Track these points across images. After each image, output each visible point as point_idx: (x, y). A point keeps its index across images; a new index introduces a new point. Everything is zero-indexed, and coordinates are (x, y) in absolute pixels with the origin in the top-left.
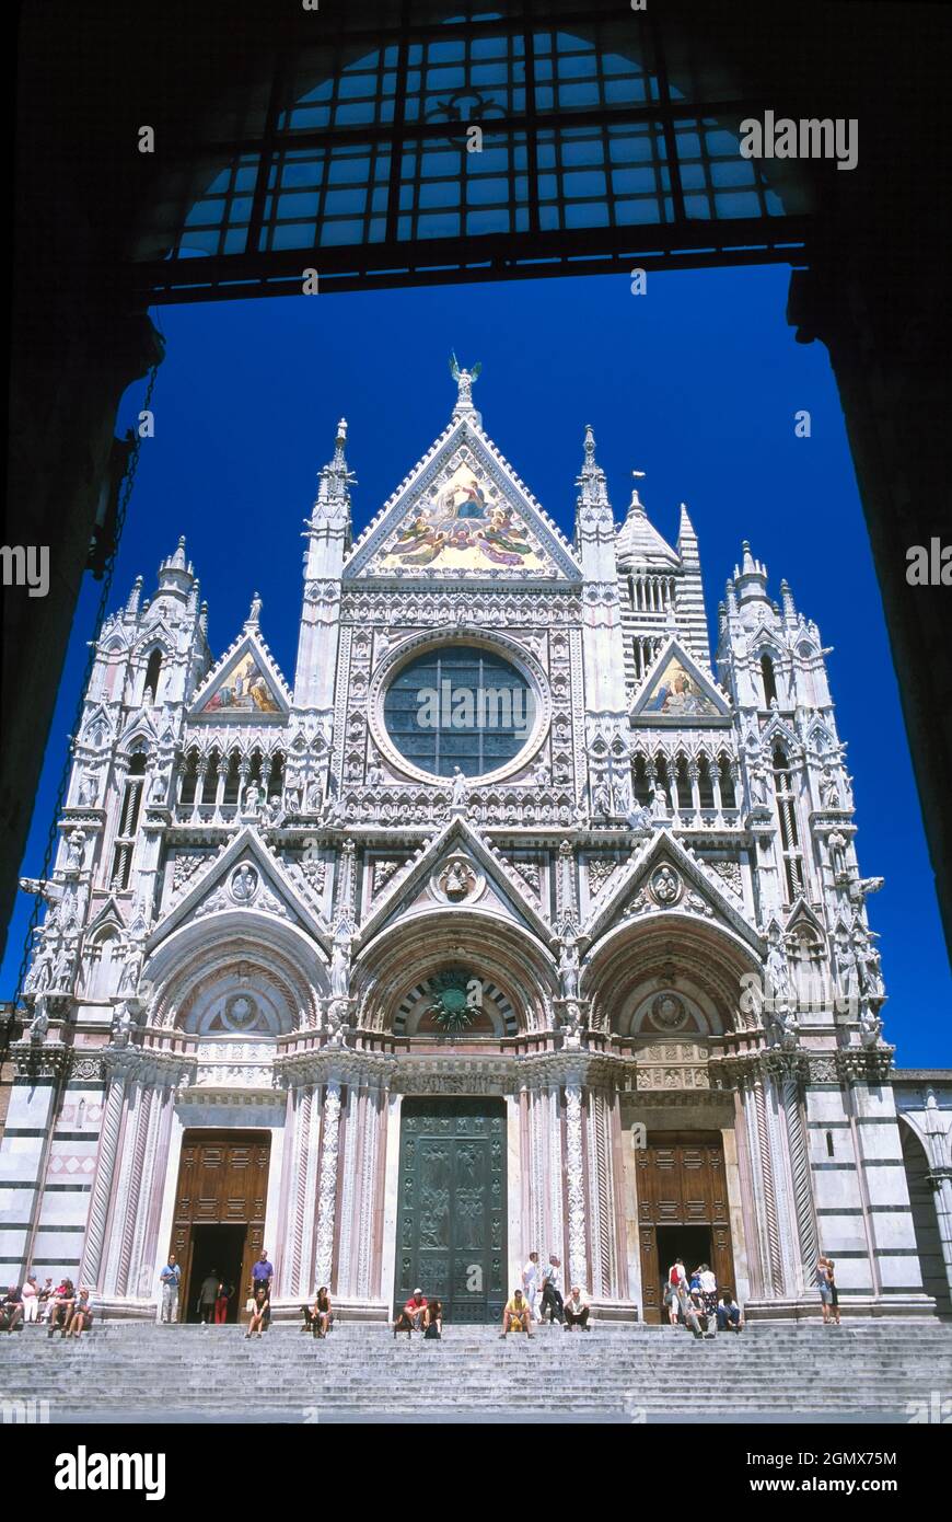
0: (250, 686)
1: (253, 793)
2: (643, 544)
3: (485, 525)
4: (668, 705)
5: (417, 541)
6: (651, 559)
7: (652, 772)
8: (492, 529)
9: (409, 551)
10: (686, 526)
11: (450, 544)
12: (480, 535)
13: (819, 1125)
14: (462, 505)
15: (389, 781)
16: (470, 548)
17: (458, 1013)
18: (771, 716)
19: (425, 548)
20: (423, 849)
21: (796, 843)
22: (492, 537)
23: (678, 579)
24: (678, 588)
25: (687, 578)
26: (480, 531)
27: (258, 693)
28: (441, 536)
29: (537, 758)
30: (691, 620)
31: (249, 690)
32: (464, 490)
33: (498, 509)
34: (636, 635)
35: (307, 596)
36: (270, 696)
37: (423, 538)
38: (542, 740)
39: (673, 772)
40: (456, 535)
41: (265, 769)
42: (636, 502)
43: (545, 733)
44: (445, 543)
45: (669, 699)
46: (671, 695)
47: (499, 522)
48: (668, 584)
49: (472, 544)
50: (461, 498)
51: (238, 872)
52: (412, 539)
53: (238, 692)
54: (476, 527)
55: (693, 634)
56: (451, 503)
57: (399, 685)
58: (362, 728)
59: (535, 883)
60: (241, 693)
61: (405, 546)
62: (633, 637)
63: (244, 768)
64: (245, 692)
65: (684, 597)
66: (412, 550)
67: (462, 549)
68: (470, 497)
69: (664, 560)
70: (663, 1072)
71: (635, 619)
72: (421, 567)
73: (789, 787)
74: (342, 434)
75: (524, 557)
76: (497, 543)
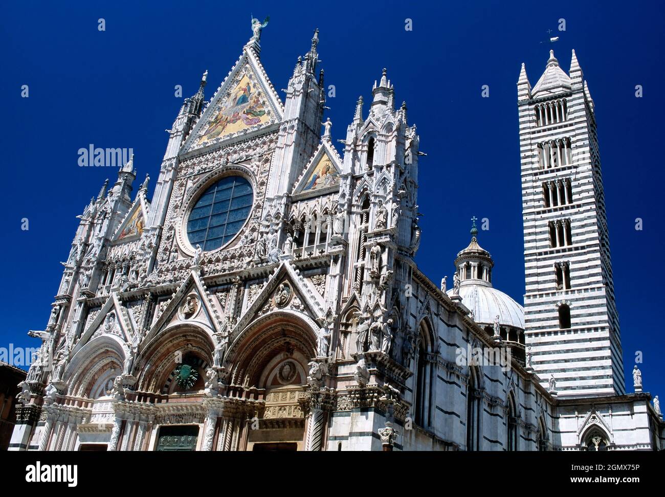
0: (137, 222)
1: (118, 276)
2: (549, 83)
3: (247, 105)
4: (316, 184)
5: (216, 125)
6: (552, 91)
8: (250, 108)
9: (211, 132)
10: (575, 63)
11: (230, 122)
12: (244, 113)
13: (335, 438)
14: (240, 98)
15: (181, 258)
16: (238, 121)
17: (187, 380)
18: (363, 177)
19: (220, 127)
20: (176, 292)
22: (249, 112)
23: (567, 99)
24: (568, 104)
25: (574, 96)
26: (245, 110)
27: (140, 225)
28: (227, 119)
30: (576, 123)
31: (136, 224)
32: (243, 89)
34: (540, 142)
35: (162, 170)
37: (218, 123)
39: (307, 225)
40: (233, 116)
42: (552, 57)
44: (228, 122)
45: (318, 181)
46: (319, 177)
47: (254, 102)
48: (562, 104)
49: (239, 119)
55: (578, 132)
57: (197, 206)
58: (173, 233)
59: (223, 303)
60: (133, 226)
61: (211, 130)
62: (538, 143)
64: (135, 226)
65: (572, 110)
66: (213, 131)
67: (234, 123)
68: (244, 92)
69: (561, 89)
70: (277, 408)
71: (539, 132)
72: (214, 139)
73: (367, 220)
74: (204, 79)
75: (261, 118)
76: (251, 114)
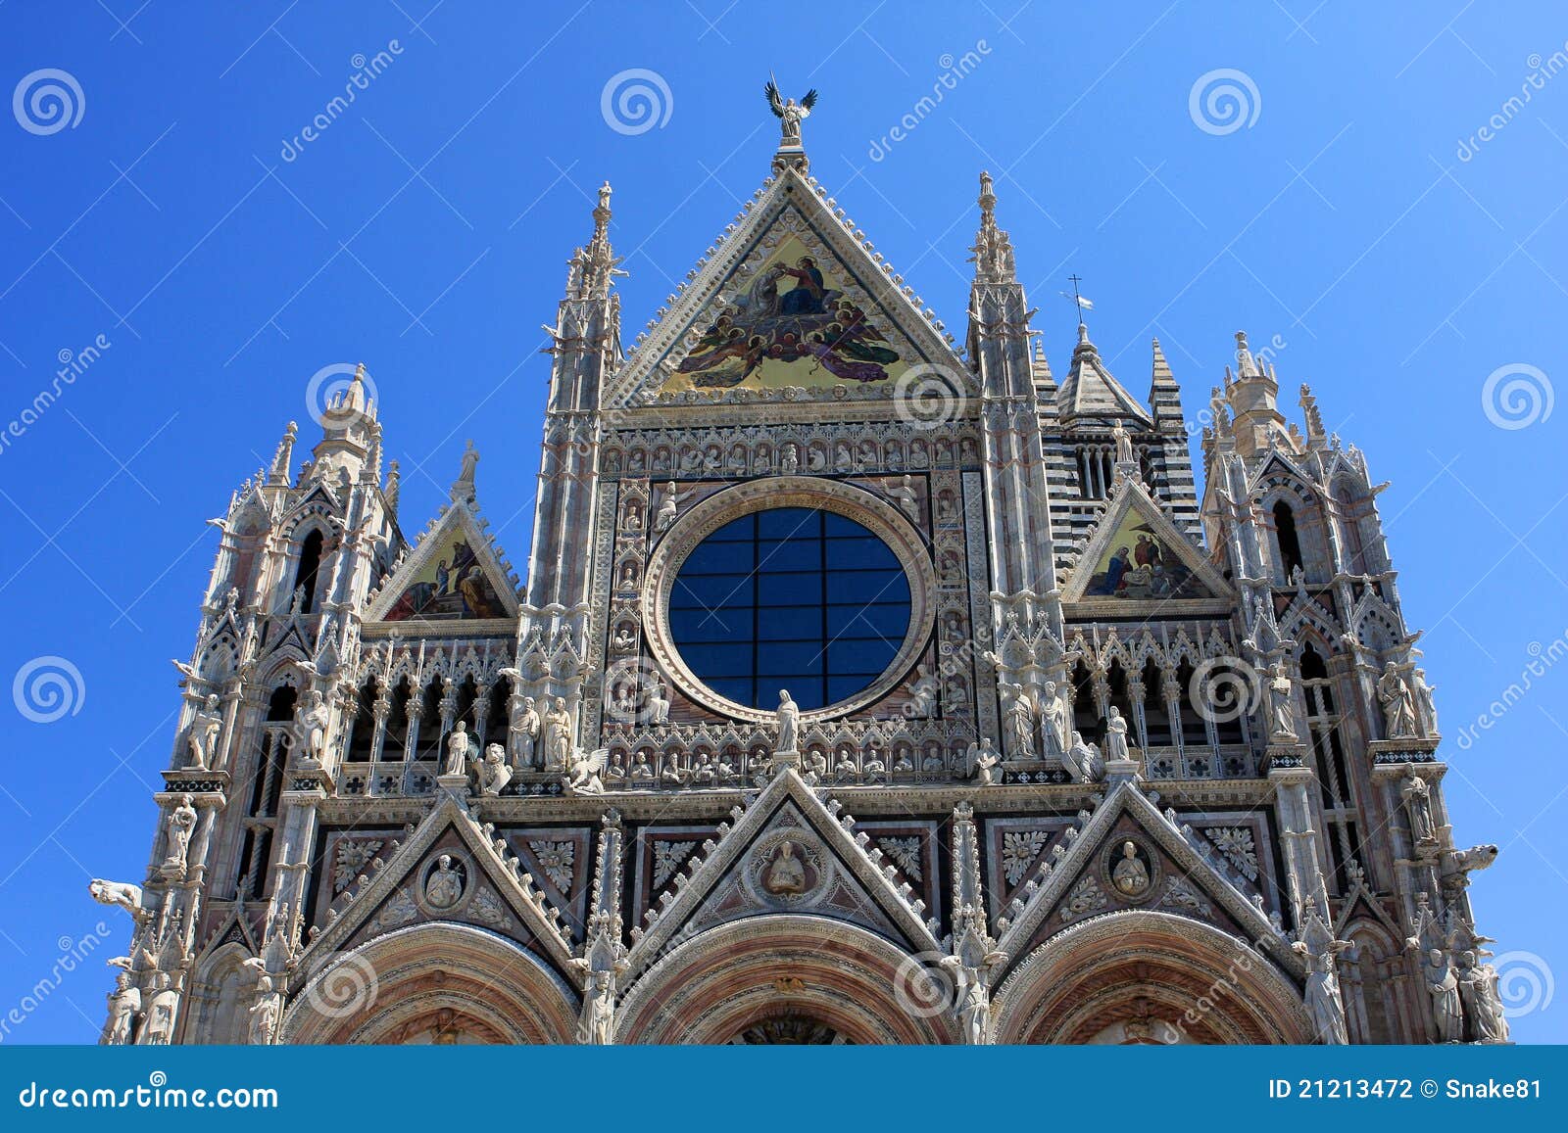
0: (459, 579)
1: (461, 741)
3: (825, 322)
4: (1125, 584)
5: (718, 351)
7: (1101, 690)
8: (836, 329)
9: (704, 368)
11: (771, 353)
12: (817, 338)
14: (789, 295)
16: (802, 358)
18: (1295, 594)
19: (732, 362)
20: (731, 822)
21: (1345, 795)
22: (835, 340)
23: (1153, 447)
26: (818, 332)
27: (471, 591)
28: (756, 342)
29: (912, 675)
31: (457, 586)
32: (792, 272)
33: (844, 299)
36: (488, 594)
37: (727, 346)
38: (921, 646)
39: (1137, 691)
40: (779, 340)
41: (480, 705)
43: (926, 636)
44: (763, 353)
45: (1128, 576)
46: (1129, 568)
47: (846, 316)
49: (805, 352)
50: (787, 285)
51: (436, 867)
52: (711, 348)
53: (440, 590)
54: (812, 326)
56: (772, 291)
60: (445, 590)
61: (700, 359)
63: (446, 705)
64: (451, 590)
66: (713, 364)
67: (790, 360)
68: (801, 283)
71: (1087, 510)
72: (724, 390)
73: (1329, 706)
75: (887, 369)
76: (844, 347)
